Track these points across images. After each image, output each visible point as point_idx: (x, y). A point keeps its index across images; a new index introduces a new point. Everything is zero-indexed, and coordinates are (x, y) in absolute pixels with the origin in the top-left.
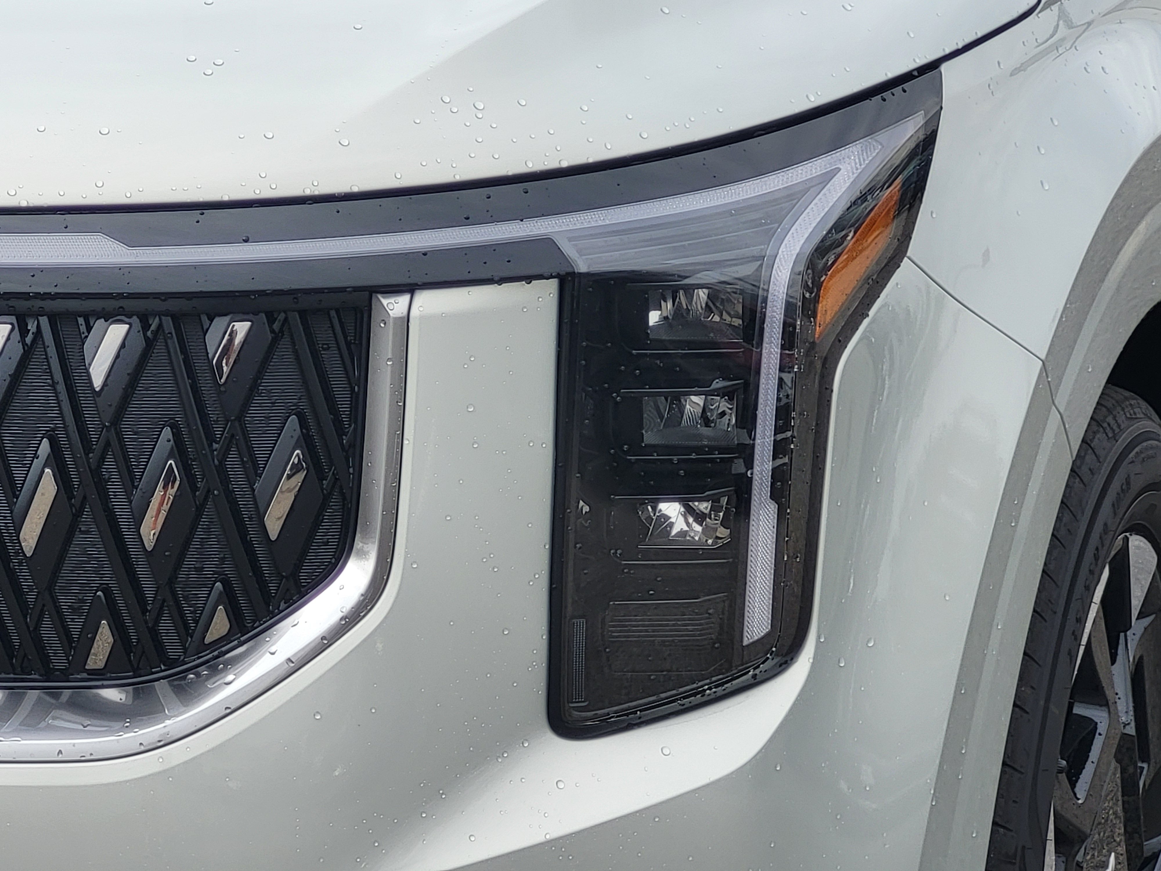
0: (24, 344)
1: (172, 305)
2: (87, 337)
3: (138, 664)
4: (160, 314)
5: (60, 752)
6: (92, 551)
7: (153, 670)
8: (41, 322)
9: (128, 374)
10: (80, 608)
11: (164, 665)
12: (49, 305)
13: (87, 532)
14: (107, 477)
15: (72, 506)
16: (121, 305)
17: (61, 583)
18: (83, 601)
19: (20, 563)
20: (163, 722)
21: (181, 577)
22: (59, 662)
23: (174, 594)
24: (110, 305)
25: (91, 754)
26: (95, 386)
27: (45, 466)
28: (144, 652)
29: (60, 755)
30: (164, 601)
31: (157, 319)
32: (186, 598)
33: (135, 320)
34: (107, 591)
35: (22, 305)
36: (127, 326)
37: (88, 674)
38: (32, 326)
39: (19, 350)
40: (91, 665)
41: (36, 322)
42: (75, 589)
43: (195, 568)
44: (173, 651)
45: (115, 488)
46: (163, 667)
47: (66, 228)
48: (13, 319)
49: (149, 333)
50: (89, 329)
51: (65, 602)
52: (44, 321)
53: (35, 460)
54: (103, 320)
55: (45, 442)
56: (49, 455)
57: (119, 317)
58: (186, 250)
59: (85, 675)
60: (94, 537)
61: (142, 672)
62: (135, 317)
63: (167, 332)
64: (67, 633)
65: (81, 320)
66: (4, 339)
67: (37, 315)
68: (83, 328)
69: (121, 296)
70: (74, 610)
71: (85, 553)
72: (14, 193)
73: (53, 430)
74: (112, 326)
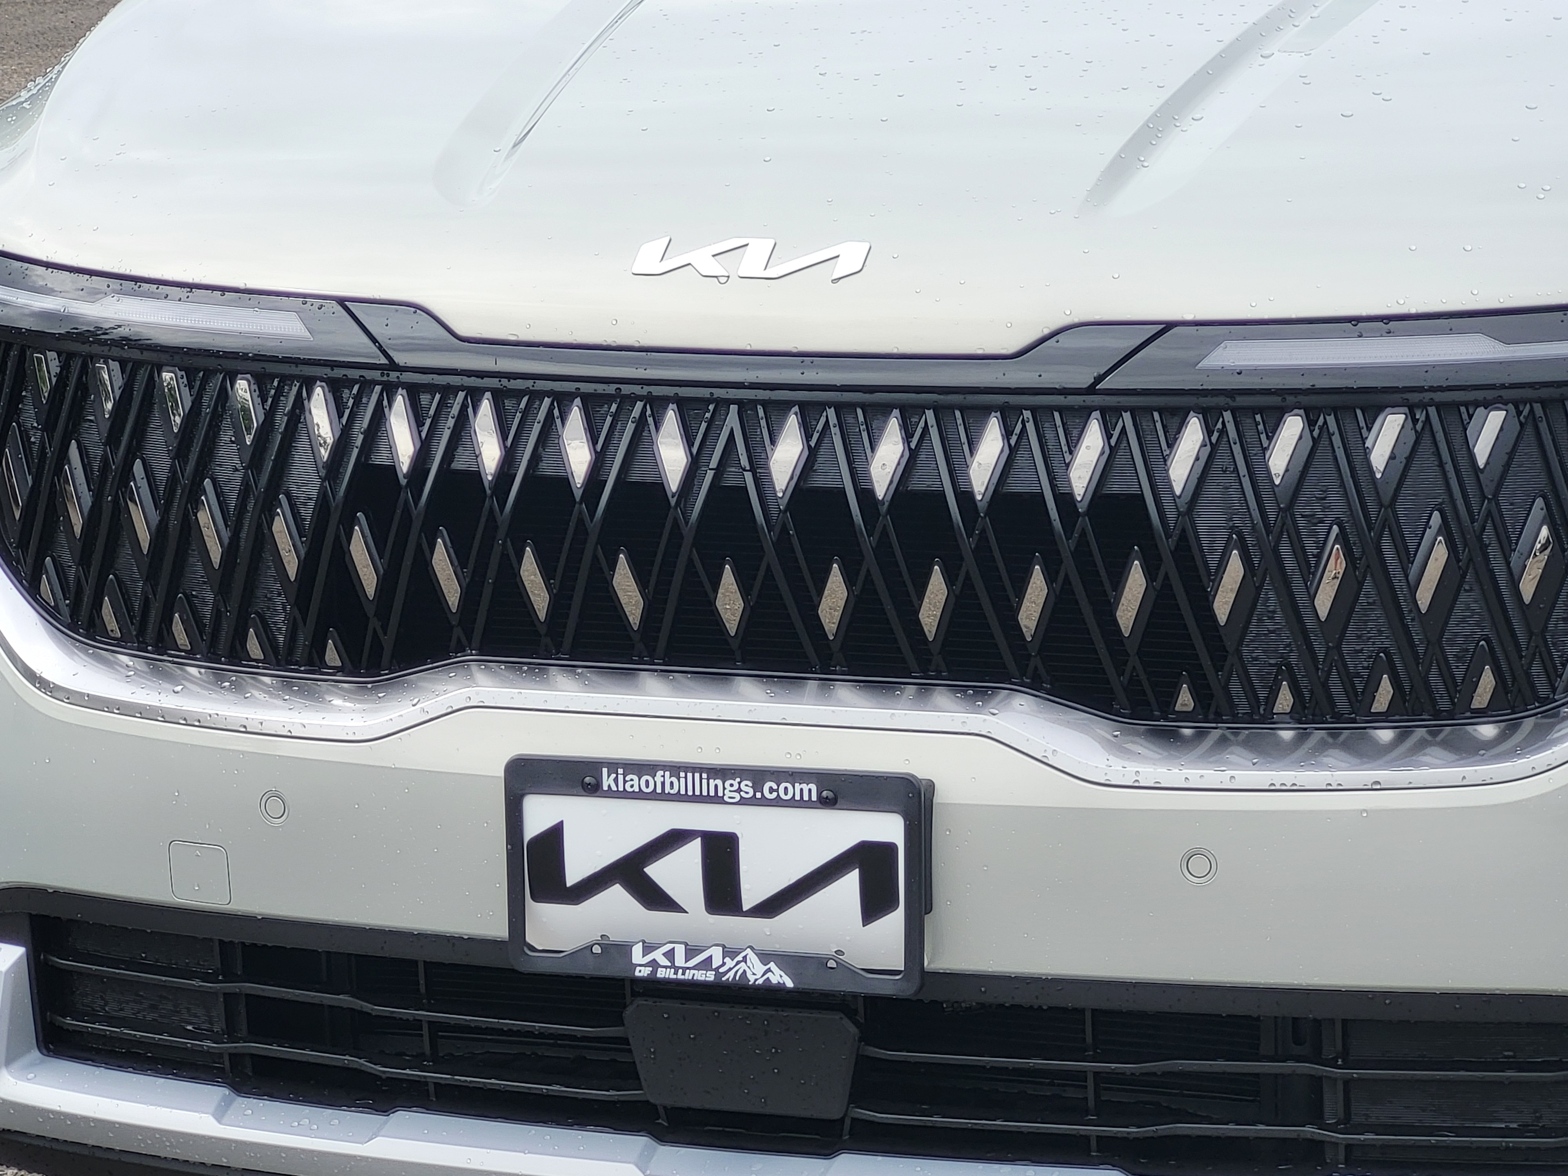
0: (1416, 431)
1: (1544, 393)
2: (1469, 423)
3: (1514, 702)
4: (1531, 401)
5: (1464, 778)
6: (1474, 606)
7: (1528, 707)
8: (1430, 412)
9: (1507, 453)
10: (1464, 656)
11: (1538, 703)
12: (1439, 397)
13: (1470, 590)
14: (1487, 542)
15: (1460, 568)
16: (1500, 394)
17: (1447, 635)
18: (1467, 650)
19: (1413, 620)
20: (1551, 749)
21: (1551, 626)
22: (1444, 704)
23: (1546, 641)
24: (1490, 395)
25: (1491, 778)
26: (1480, 464)
27: (1438, 534)
28: (1520, 691)
29: (1465, 780)
30: (1537, 647)
31: (1528, 406)
32: (1554, 644)
33: (1511, 407)
34: (1488, 640)
35: (1415, 397)
36: (1505, 412)
37: (1472, 713)
38: (1420, 416)
39: (1412, 437)
40: (1475, 705)
41: (1424, 412)
42: (1460, 640)
43: (1563, 618)
44: (1543, 690)
45: (1494, 552)
46: (1537, 704)
47: (1451, 330)
48: (1406, 410)
49: (1521, 418)
50: (1471, 417)
51: (1451, 652)
52: (1432, 410)
53: (1428, 530)
54: (1482, 408)
55: (1436, 514)
56: (1440, 526)
57: (1497, 405)
58: (1554, 346)
59: (1468, 714)
60: (1476, 594)
61: (1517, 709)
62: (1510, 404)
63: (1538, 416)
64: (1453, 678)
65: (1463, 409)
66: (1400, 427)
67: (1424, 406)
68: (1465, 416)
69: (1503, 387)
70: (1458, 658)
71: (1468, 609)
72: (1402, 302)
73: (1441, 504)
74: (1492, 413)
